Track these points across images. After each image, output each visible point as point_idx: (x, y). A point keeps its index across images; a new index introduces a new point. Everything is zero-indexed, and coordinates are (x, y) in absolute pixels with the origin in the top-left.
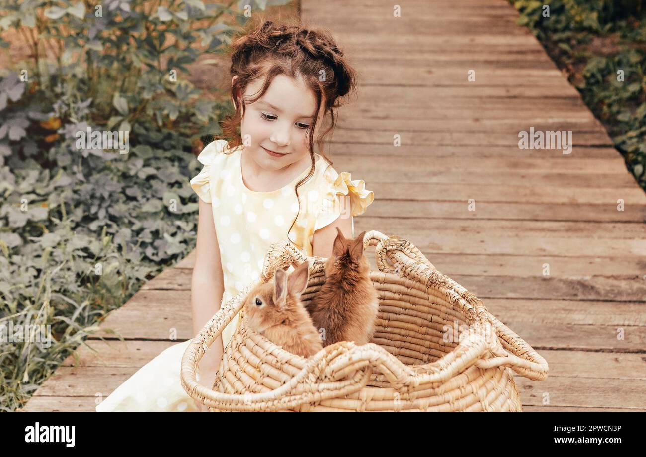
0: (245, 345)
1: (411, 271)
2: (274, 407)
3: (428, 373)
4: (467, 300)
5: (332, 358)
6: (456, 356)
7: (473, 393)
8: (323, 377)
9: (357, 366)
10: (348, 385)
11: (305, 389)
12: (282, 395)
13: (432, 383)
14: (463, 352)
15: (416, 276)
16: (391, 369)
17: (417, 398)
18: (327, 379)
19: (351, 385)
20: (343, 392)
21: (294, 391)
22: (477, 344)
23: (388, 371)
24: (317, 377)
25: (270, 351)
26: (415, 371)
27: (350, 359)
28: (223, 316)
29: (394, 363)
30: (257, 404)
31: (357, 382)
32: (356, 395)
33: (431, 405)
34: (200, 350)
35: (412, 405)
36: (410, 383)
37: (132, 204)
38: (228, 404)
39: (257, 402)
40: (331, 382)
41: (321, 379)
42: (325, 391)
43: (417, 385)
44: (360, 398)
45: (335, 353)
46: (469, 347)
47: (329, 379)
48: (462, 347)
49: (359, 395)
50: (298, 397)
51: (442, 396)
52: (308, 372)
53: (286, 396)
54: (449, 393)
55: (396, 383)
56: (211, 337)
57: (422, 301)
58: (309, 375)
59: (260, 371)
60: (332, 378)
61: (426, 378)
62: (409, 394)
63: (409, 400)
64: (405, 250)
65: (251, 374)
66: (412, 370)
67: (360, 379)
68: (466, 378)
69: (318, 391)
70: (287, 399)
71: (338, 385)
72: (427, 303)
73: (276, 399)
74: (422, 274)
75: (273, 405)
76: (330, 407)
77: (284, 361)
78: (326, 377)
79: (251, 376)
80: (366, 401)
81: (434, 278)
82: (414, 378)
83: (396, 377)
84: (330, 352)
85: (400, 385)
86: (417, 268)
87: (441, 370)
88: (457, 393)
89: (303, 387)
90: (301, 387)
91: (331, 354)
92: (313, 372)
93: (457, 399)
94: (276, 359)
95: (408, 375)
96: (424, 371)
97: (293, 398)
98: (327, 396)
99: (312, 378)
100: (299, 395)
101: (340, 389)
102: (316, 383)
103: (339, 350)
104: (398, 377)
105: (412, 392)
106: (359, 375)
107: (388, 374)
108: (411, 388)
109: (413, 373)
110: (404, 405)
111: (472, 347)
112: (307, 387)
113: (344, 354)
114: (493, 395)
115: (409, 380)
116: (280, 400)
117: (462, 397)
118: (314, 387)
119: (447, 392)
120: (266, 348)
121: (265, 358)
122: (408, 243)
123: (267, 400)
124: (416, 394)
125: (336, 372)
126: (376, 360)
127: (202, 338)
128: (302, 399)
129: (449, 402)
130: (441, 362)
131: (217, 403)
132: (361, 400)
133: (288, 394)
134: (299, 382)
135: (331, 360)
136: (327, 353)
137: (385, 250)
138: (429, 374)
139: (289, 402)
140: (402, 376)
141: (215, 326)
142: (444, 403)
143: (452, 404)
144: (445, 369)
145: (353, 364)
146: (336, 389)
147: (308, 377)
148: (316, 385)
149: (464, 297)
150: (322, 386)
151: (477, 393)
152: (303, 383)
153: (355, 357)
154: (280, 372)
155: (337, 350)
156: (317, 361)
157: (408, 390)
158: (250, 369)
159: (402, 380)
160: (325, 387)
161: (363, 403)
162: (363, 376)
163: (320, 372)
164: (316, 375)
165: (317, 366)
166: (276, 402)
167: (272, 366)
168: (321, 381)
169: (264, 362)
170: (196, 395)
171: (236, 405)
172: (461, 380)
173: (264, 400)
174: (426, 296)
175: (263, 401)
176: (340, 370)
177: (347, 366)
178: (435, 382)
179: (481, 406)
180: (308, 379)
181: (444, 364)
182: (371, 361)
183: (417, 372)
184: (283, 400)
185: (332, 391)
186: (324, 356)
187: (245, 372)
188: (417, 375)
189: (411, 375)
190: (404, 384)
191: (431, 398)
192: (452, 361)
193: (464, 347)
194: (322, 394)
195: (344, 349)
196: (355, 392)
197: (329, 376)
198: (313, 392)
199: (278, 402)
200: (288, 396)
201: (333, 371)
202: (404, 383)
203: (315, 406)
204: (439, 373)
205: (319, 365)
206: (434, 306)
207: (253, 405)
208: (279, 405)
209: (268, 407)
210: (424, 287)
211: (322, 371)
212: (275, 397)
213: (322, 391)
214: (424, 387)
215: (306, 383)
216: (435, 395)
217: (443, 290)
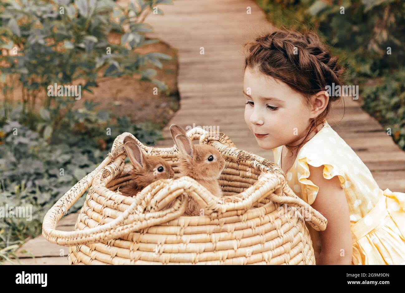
0: (92, 199)
1: (225, 153)
2: (110, 236)
3: (233, 201)
4: (266, 165)
5: (155, 193)
6: (255, 189)
7: (270, 222)
8: (149, 208)
9: (175, 194)
10: (169, 213)
11: (135, 218)
12: (117, 225)
13: (237, 210)
14: (261, 186)
15: (228, 156)
16: (202, 196)
17: (225, 224)
18: (153, 209)
19: (171, 212)
20: (165, 219)
21: (126, 221)
22: (272, 180)
23: (199, 198)
24: (144, 208)
25: (109, 197)
26: (222, 200)
27: (169, 189)
28: (79, 187)
29: (204, 192)
30: (97, 234)
31: (176, 210)
32: (176, 222)
33: (237, 229)
34: (60, 211)
35: (221, 228)
36: (219, 209)
37: (53, 179)
38: (75, 239)
39: (97, 233)
40: (156, 211)
41: (148, 211)
42: (151, 219)
43: (224, 211)
44: (179, 224)
45: (157, 187)
46: (265, 181)
47: (154, 209)
48: (260, 182)
49: (178, 222)
50: (129, 226)
51: (245, 222)
52: (137, 205)
53: (120, 226)
54: (250, 220)
55: (207, 208)
56: (69, 202)
57: (235, 177)
58: (138, 208)
59: (102, 214)
60: (156, 208)
61: (231, 206)
62: (218, 220)
63: (219, 224)
64: (222, 141)
65: (96, 219)
66: (220, 199)
67: (179, 208)
68: (265, 210)
69: (145, 219)
70: (121, 228)
71: (161, 213)
72: (238, 178)
73: (112, 229)
74: (233, 154)
75: (110, 234)
76: (156, 234)
77: (120, 202)
78: (151, 208)
79: (96, 221)
80: (184, 226)
81: (242, 154)
82: (222, 205)
83: (207, 203)
84: (153, 188)
85: (211, 211)
86: (229, 151)
87: (243, 199)
88: (258, 221)
89: (133, 217)
90: (131, 217)
91: (155, 189)
92: (141, 204)
93: (257, 226)
94: (114, 202)
95: (217, 203)
96: (230, 200)
97: (125, 226)
98: (153, 223)
99: (141, 209)
100: (130, 224)
101: (163, 216)
102: (144, 213)
103: (161, 185)
104: (208, 203)
105: (220, 218)
106: (177, 204)
107: (200, 201)
108: (219, 213)
109: (221, 202)
110: (215, 229)
111: (268, 182)
112: (136, 217)
113: (165, 187)
114: (287, 226)
115: (217, 207)
116: (116, 229)
117: (262, 225)
118: (142, 216)
119: (249, 220)
120: (107, 196)
121: (106, 203)
122: (223, 136)
123: (105, 230)
124: (224, 220)
125: (159, 203)
126: (189, 188)
127: (62, 203)
128: (132, 227)
129: (251, 228)
130: (244, 194)
131: (67, 239)
132: (180, 226)
133: (121, 224)
134: (130, 214)
135: (155, 194)
136: (151, 188)
137: (206, 140)
138: (234, 203)
139: (122, 230)
140: (212, 203)
141: (73, 194)
142: (247, 228)
143: (254, 229)
144: (247, 199)
145: (171, 193)
146: (160, 217)
147: (137, 209)
148: (144, 215)
149: (264, 163)
150: (148, 215)
151: (274, 223)
152: (133, 213)
153: (173, 187)
154: (117, 211)
155: (159, 185)
156: (143, 195)
157: (218, 216)
158: (95, 215)
159: (212, 206)
160: (151, 216)
161: (182, 228)
162: (180, 204)
163: (147, 204)
164: (143, 206)
165: (144, 199)
166: (112, 231)
167: (111, 208)
168: (148, 212)
169: (105, 206)
170: (52, 237)
171: (81, 238)
172: (260, 211)
173: (103, 230)
174: (237, 172)
175: (102, 232)
176: (162, 200)
177: (167, 195)
178: (240, 210)
179: (278, 233)
180: (137, 210)
181: (246, 195)
182: (185, 189)
183: (224, 201)
184: (117, 229)
185: (157, 218)
186: (149, 191)
187: (92, 218)
188: (224, 203)
189: (219, 203)
190: (214, 210)
191: (236, 223)
192: (252, 193)
193: (262, 182)
194: (149, 221)
195: (165, 184)
196: (174, 219)
197: (154, 206)
198: (141, 220)
199: (114, 231)
200: (122, 226)
201: (157, 201)
202: (214, 208)
203: (144, 234)
204: (242, 202)
205: (146, 199)
206: (244, 179)
207: (94, 236)
208: (115, 233)
209: (106, 236)
210: (235, 165)
211: (148, 203)
212: (111, 226)
213: (149, 219)
214: (229, 213)
215: (136, 213)
216: (239, 222)
217: (248, 162)
